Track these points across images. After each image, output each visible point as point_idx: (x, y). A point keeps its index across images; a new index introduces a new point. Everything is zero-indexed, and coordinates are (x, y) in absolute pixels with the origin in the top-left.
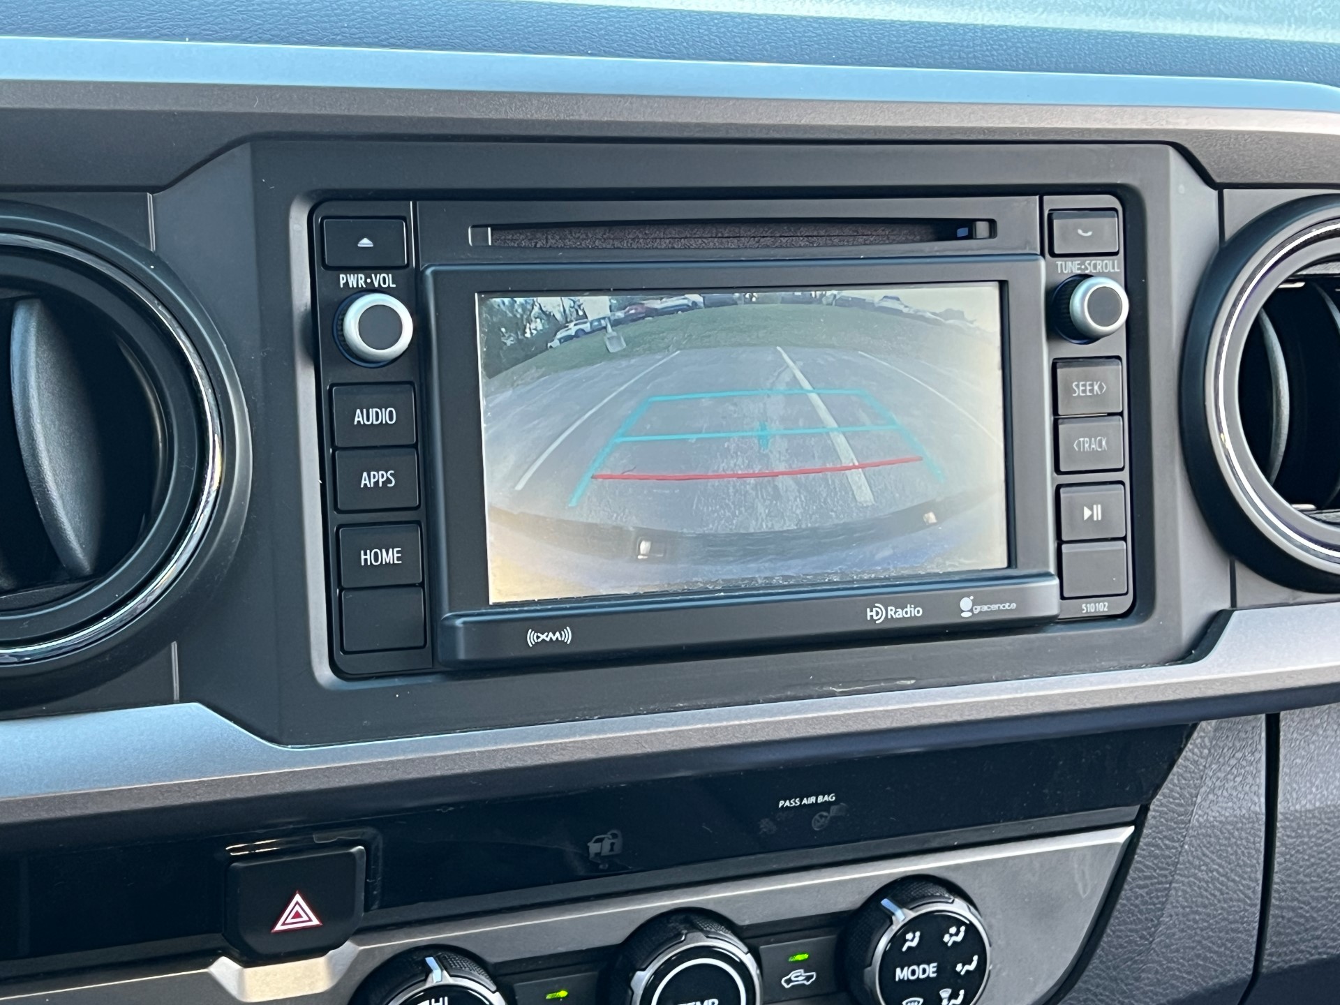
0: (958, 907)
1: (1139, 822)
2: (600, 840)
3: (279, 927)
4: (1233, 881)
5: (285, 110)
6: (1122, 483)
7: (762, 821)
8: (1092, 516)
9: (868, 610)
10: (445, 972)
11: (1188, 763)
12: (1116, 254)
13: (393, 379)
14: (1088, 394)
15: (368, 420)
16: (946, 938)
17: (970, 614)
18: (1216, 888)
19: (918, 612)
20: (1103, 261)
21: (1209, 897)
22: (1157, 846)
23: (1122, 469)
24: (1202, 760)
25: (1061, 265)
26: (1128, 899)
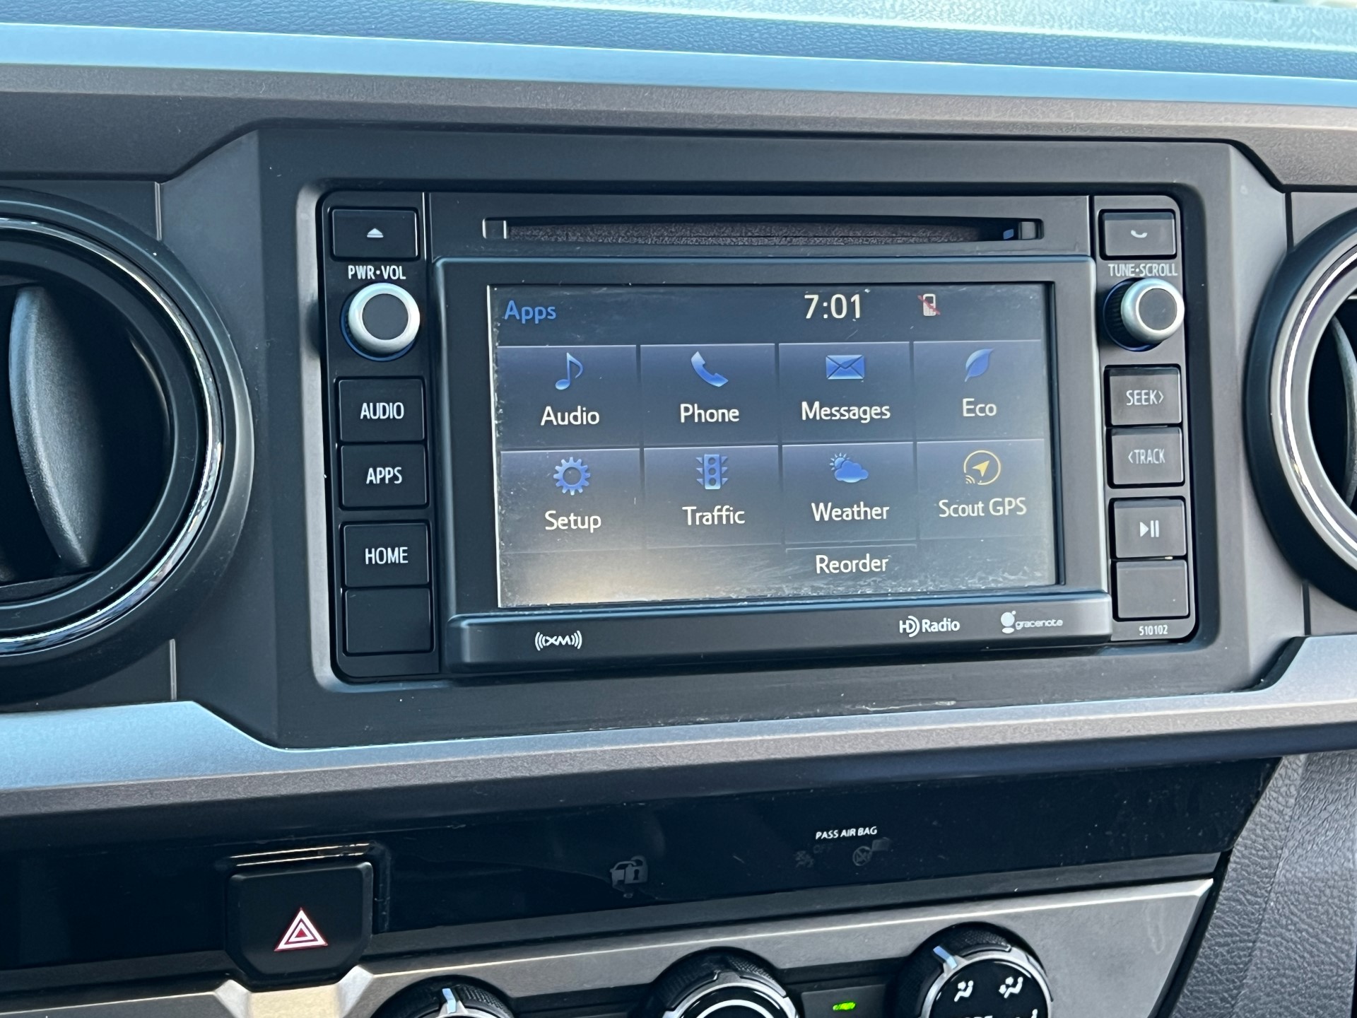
0: (1015, 957)
1: (1218, 875)
2: (623, 867)
3: (282, 946)
4: (1325, 943)
5: (293, 96)
6: (1182, 499)
7: (798, 853)
8: (1149, 532)
9: (901, 622)
10: (460, 1003)
11: (1271, 813)
12: (1174, 257)
13: (402, 374)
14: (1144, 403)
15: (375, 414)
16: (1002, 989)
17: (1011, 630)
18: (1305, 949)
19: (955, 626)
20: (1159, 264)
21: (1298, 958)
22: (1239, 901)
23: (1182, 484)
24: (1288, 810)
25: (1114, 268)
26: (1207, 957)
